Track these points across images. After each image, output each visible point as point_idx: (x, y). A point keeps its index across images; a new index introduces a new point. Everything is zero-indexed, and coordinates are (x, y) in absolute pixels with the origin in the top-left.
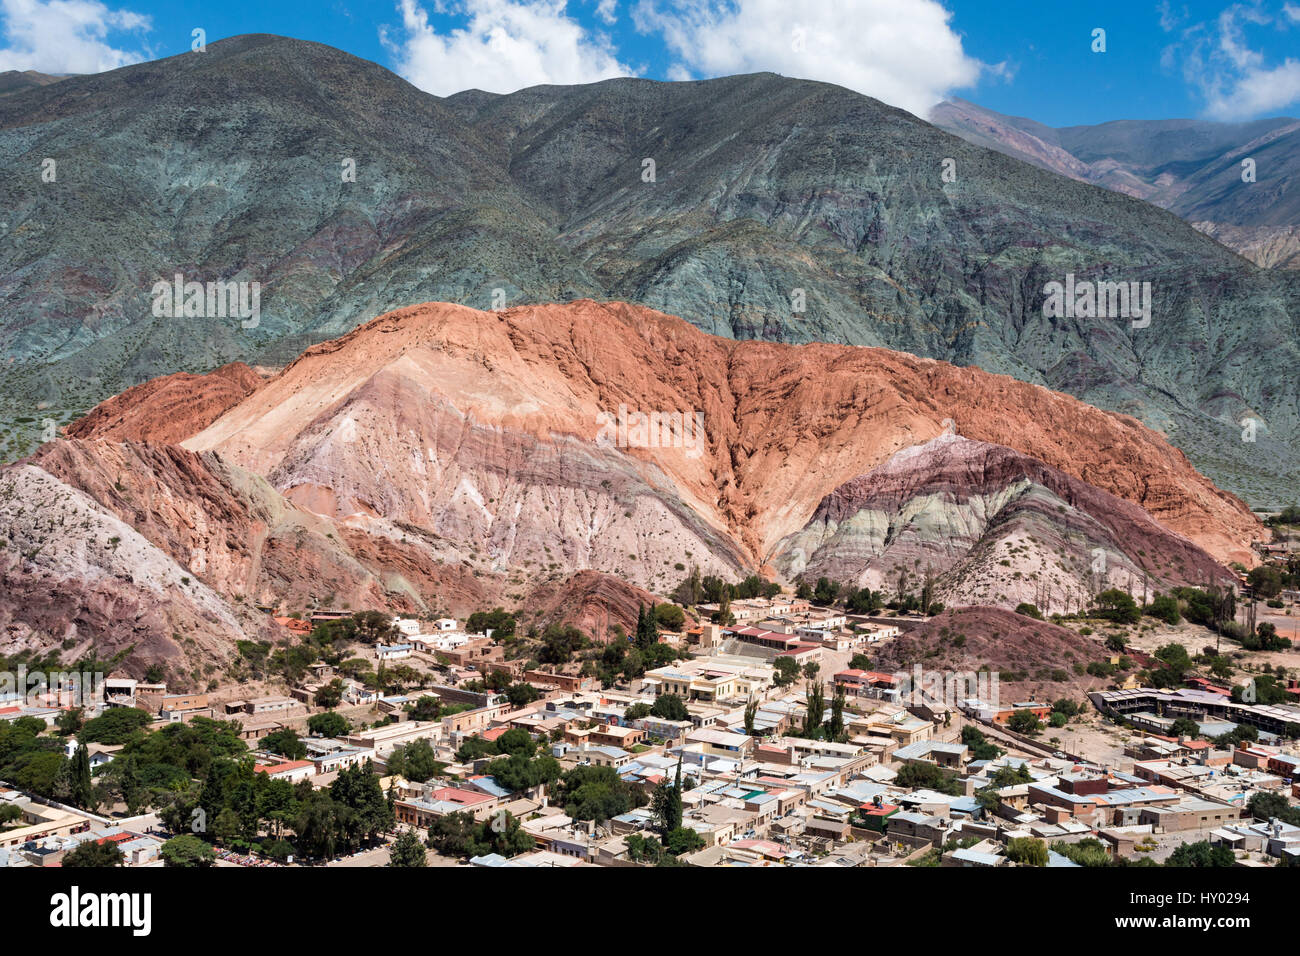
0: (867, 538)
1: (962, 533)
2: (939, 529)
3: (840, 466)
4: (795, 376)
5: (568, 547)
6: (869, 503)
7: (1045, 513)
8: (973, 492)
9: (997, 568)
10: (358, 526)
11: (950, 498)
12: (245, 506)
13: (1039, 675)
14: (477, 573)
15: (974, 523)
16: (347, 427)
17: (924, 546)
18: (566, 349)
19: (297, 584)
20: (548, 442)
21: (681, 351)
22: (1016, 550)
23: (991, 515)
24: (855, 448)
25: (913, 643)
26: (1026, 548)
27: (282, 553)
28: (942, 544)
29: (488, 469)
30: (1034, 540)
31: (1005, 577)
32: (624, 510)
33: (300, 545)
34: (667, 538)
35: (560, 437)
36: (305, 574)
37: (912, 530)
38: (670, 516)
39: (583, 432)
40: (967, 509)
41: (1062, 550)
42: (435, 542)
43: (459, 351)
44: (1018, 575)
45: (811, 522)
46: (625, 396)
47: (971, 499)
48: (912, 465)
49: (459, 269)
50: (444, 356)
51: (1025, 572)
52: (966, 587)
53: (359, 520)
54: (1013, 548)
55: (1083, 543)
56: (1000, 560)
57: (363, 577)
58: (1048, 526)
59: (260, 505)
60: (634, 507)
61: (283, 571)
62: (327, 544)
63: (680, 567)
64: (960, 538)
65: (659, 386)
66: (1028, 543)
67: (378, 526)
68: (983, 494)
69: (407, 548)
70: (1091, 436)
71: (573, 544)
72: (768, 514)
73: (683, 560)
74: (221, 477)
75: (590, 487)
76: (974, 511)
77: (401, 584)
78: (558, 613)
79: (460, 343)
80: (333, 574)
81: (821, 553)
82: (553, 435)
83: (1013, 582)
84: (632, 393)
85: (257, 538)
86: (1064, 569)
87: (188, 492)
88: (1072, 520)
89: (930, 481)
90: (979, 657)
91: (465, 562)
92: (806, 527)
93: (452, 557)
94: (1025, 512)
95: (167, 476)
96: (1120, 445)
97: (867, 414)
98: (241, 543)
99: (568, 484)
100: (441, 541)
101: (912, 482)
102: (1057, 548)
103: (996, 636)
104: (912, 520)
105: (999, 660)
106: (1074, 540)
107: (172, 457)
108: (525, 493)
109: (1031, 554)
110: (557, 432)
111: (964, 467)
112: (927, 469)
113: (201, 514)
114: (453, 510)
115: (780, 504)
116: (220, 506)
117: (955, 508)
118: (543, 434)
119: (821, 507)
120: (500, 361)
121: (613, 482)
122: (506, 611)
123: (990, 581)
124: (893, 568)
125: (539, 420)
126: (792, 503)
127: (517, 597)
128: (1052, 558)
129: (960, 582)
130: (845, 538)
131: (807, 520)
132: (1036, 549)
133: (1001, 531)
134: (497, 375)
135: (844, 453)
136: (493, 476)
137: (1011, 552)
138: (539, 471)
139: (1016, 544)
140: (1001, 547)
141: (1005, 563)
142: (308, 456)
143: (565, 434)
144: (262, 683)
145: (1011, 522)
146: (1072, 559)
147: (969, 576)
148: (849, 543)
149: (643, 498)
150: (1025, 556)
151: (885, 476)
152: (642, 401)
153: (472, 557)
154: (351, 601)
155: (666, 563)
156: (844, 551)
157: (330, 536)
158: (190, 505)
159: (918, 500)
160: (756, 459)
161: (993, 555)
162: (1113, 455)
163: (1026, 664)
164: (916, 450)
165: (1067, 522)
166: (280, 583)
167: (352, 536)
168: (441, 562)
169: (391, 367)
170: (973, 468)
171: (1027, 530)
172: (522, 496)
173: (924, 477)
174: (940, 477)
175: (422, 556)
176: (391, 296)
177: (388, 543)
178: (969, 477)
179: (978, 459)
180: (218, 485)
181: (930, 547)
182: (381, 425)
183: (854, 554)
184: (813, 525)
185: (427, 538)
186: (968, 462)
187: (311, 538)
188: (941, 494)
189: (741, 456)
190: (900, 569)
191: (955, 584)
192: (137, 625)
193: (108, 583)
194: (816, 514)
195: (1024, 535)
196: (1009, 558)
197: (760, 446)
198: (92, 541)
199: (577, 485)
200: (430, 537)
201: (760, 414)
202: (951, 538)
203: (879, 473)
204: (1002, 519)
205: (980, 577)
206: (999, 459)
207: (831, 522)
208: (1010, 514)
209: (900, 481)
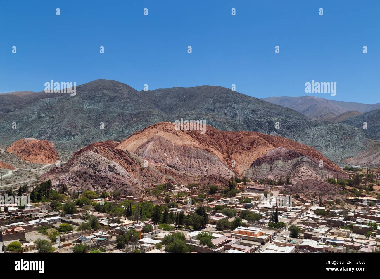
0: (266, 170)
2: (283, 167)
3: (254, 155)
4: (239, 137)
5: (202, 171)
6: (264, 162)
7: (309, 163)
8: (288, 159)
9: (303, 174)
10: (160, 166)
11: (284, 161)
12: (134, 161)
13: (329, 194)
14: (187, 176)
15: (290, 166)
16: (150, 146)
17: (281, 171)
19: (149, 178)
21: (214, 133)
22: (306, 170)
23: (293, 164)
24: (257, 151)
26: (308, 170)
27: (144, 171)
28: (284, 170)
29: (181, 155)
30: (308, 168)
31: (305, 175)
32: (213, 163)
33: (148, 169)
34: (224, 169)
36: (150, 176)
38: (223, 165)
39: (201, 148)
41: (314, 170)
43: (170, 131)
47: (288, 161)
48: (272, 154)
49: (151, 122)
50: (167, 133)
51: (310, 175)
52: (296, 178)
53: (159, 165)
56: (303, 172)
57: (163, 176)
58: (310, 165)
59: (138, 161)
60: (215, 162)
61: (145, 175)
62: (154, 169)
64: (288, 169)
65: (211, 140)
67: (164, 165)
68: (291, 160)
69: (171, 170)
71: (203, 171)
73: (228, 174)
74: (128, 155)
75: (204, 159)
76: (289, 163)
77: (171, 177)
78: (209, 183)
80: (156, 175)
83: (307, 177)
85: (138, 168)
86: (316, 174)
87: (122, 159)
89: (278, 157)
91: (184, 173)
93: (181, 172)
94: (304, 162)
95: (117, 155)
97: (258, 144)
98: (134, 169)
99: (199, 158)
100: (178, 169)
101: (273, 158)
103: (315, 186)
104: (276, 165)
107: (118, 151)
108: (190, 160)
110: (195, 147)
111: (285, 154)
112: (276, 155)
114: (175, 164)
116: (129, 161)
117: (285, 163)
118: (192, 148)
119: (253, 164)
120: (179, 133)
121: (209, 158)
122: (195, 183)
123: (302, 176)
124: (275, 176)
125: (191, 145)
126: (244, 164)
127: (197, 181)
128: (313, 172)
131: (250, 167)
132: (310, 170)
133: (299, 167)
134: (179, 136)
135: (254, 153)
136: (182, 157)
137: (305, 170)
138: (193, 155)
139: (305, 169)
140: (302, 169)
142: (142, 153)
143: (197, 148)
144: (152, 197)
145: (301, 165)
146: (317, 172)
147: (296, 176)
148: (262, 171)
150: (308, 171)
151: (267, 157)
152: (207, 143)
154: (161, 181)
155: (225, 174)
158: (122, 161)
159: (276, 161)
160: (233, 155)
161: (301, 171)
163: (325, 192)
164: (273, 151)
166: (145, 178)
167: (158, 168)
168: (179, 173)
169: (157, 134)
170: (287, 154)
171: (306, 166)
174: (280, 156)
175: (174, 172)
176: (136, 128)
177: (167, 169)
178: (287, 156)
179: (287, 152)
180: (128, 157)
182: (157, 146)
183: (264, 173)
184: (252, 168)
187: (150, 168)
188: (281, 160)
189: (230, 154)
190: (276, 176)
191: (293, 178)
192: (124, 184)
193: (114, 175)
194: (252, 165)
195: (306, 167)
196: (305, 172)
197: (234, 152)
198: (109, 166)
199: (201, 158)
200: (175, 168)
201: (233, 145)
202: (286, 169)
203: (265, 156)
204: (298, 164)
205: (299, 176)
206: (292, 152)
207: (256, 167)
208: (300, 163)
209: (270, 158)
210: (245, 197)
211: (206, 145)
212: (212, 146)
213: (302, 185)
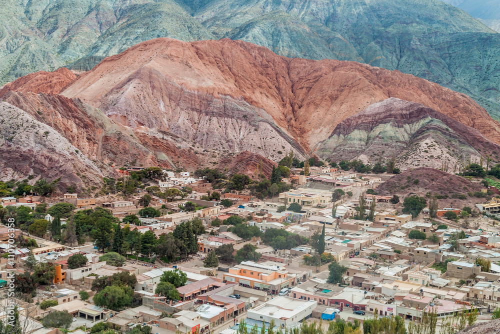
0: (359, 142)
1: (401, 139)
2: (391, 138)
3: (341, 112)
4: (319, 73)
5: (230, 144)
6: (357, 127)
7: (440, 131)
8: (405, 123)
9: (423, 154)
10: (143, 132)
11: (395, 125)
12: (93, 122)
13: (453, 197)
14: (196, 153)
15: (406, 136)
16: (130, 89)
17: (385, 145)
18: (220, 59)
19: (119, 155)
20: (219, 98)
21: (268, 62)
22: (430, 146)
23: (413, 132)
24: (348, 104)
25: (395, 183)
26: (434, 145)
27: (112, 142)
28: (393, 144)
29: (193, 110)
30: (437, 142)
31: (426, 157)
32: (254, 128)
33: (119, 139)
34: (273, 140)
35: (224, 96)
36: (122, 151)
37: (380, 138)
38: (274, 131)
39: (233, 94)
40: (403, 130)
41: (449, 147)
42: (177, 139)
43: (175, 59)
44: (432, 157)
45: (332, 135)
46: (246, 80)
47: (404, 125)
48: (376, 111)
49: (154, 30)
50: (169, 61)
51: (435, 156)
52: (409, 161)
53: (143, 130)
54: (429, 145)
55: (457, 144)
56: (424, 150)
57: (148, 153)
58: (442, 136)
59: (100, 122)
60: (258, 126)
61: (113, 150)
62: (131, 139)
63: (280, 153)
64: (400, 142)
65: (260, 77)
66: (434, 143)
67: (153, 132)
68: (409, 124)
69: (165, 142)
70: (449, 101)
71: (232, 142)
72: (310, 132)
73: (281, 149)
74: (82, 109)
75: (238, 118)
76: (406, 131)
77: (163, 156)
78: (235, 169)
79: (176, 55)
80: (135, 152)
81: (338, 148)
82: (220, 95)
83: (430, 160)
84: (249, 79)
85: (100, 135)
86: (450, 155)
87: (68, 115)
88: (452, 134)
89: (386, 117)
90: (426, 189)
91: (190, 148)
92: (329, 138)
93: (185, 145)
94: (431, 130)
95: (59, 109)
96: (461, 105)
97: (353, 89)
98: (93, 138)
99: (228, 116)
100: (179, 139)
101: (377, 118)
102: (446, 146)
103: (433, 180)
104: (379, 134)
105: (435, 190)
106: (453, 143)
107: (60, 100)
108: (210, 120)
109: (437, 148)
110: (222, 94)
111: (400, 112)
112: (383, 112)
113: (74, 125)
114: (179, 127)
115: (316, 128)
116: (82, 122)
117: (397, 129)
118: (216, 95)
119: (337, 128)
120: (194, 63)
121: (248, 116)
122: (210, 169)
123: (420, 159)
124: (372, 154)
125: (214, 89)
126: (321, 128)
127: (215, 163)
128: (445, 150)
129: (406, 160)
130: (349, 142)
131: (330, 135)
132: (438, 146)
133: (421, 139)
134: (193, 70)
135: (344, 106)
136: (195, 113)
137: (428, 147)
138: (215, 110)
139: (430, 144)
140: (423, 144)
141: (426, 152)
142: (114, 103)
143: (225, 95)
144: (115, 195)
145: (425, 134)
146: (453, 151)
147: (410, 157)
148: (351, 144)
149: (262, 123)
150: (434, 149)
151: (365, 116)
152: (253, 83)
153: (193, 146)
154: (143, 163)
155: (274, 151)
156: (349, 147)
157: (132, 136)
158: (70, 121)
159: (381, 126)
160: (303, 109)
161: (420, 148)
162: (458, 109)
163: (447, 192)
164: (378, 104)
165: (450, 135)
166: (111, 155)
167: (141, 136)
168: (180, 148)
169: (146, 65)
170: (404, 112)
171: (433, 138)
172: (209, 121)
173: (382, 116)
174: (391, 116)
175: (171, 145)
176: (124, 42)
177: (157, 139)
178: (402, 116)
179: (406, 108)
180: (80, 112)
181: (388, 145)
182: (145, 90)
183: (353, 149)
184: (333, 136)
185: (173, 137)
186: (402, 109)
187: (124, 136)
188: (391, 123)
189: (296, 107)
190: (375, 155)
191: (404, 160)
192: (61, 169)
193: (45, 152)
194: (334, 133)
195: (432, 140)
196: (427, 149)
197: (305, 103)
198: (37, 133)
199: (232, 117)
200: (174, 137)
201: (304, 89)
202: (397, 142)
203: (362, 114)
204: (420, 133)
205: (415, 157)
206: (416, 108)
207: (341, 135)
208: (424, 131)
209: (371, 118)
210: (294, 199)
211: (250, 87)
212: (261, 90)
213: (409, 178)
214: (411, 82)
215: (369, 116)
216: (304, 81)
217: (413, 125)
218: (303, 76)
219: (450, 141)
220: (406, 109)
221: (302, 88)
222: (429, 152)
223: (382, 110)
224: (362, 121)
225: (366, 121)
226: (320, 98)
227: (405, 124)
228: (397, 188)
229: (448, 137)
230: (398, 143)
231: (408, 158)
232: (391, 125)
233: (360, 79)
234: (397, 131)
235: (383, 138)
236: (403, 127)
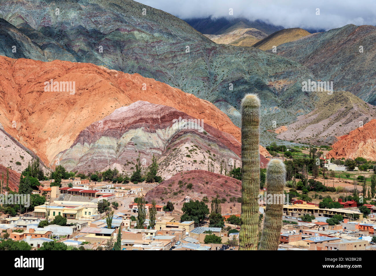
0: (108, 150)
1: (155, 146)
2: (145, 144)
3: (82, 118)
6: (104, 134)
7: (198, 134)
8: (157, 127)
9: (185, 158)
11: (147, 130)
13: (231, 201)
15: (160, 142)
17: (140, 152)
22: (191, 151)
23: (167, 138)
24: (90, 109)
25: (165, 189)
26: (196, 150)
28: (147, 151)
30: (197, 147)
31: (189, 162)
34: (9, 150)
37: (132, 145)
40: (156, 135)
41: (209, 151)
44: (195, 161)
45: (75, 144)
48: (124, 115)
51: (198, 160)
52: (170, 167)
54: (190, 149)
55: (217, 148)
56: (185, 155)
58: (201, 141)
63: (19, 164)
64: (155, 148)
68: (161, 129)
70: (194, 107)
72: (47, 142)
73: (19, 160)
76: (159, 136)
81: (84, 158)
83: (194, 165)
86: (212, 160)
88: (211, 138)
89: (135, 122)
90: (201, 193)
92: (72, 147)
94: (189, 134)
96: (207, 112)
97: (94, 92)
101: (125, 123)
102: (207, 151)
103: (207, 183)
104: (131, 140)
105: (211, 194)
106: (213, 147)
109: (199, 153)
111: (151, 116)
112: (132, 117)
115: (53, 137)
117: (150, 134)
119: (80, 136)
123: (183, 164)
124: (126, 163)
126: (60, 137)
128: (207, 155)
129: (167, 166)
130: (97, 150)
131: (72, 143)
132: (200, 151)
133: (179, 144)
135: (85, 111)
137: (189, 151)
139: (191, 148)
140: (184, 148)
141: (188, 156)
145: (183, 139)
146: (214, 155)
147: (171, 163)
148: (99, 152)
150: (196, 153)
151: (112, 121)
155: (11, 162)
156: (98, 156)
159: (132, 131)
160: (34, 116)
161: (181, 153)
162: (205, 115)
163: (224, 196)
164: (125, 108)
165: (209, 139)
170: (155, 116)
171: (192, 142)
173: (131, 121)
174: (141, 120)
178: (155, 120)
181: (142, 152)
183: (102, 158)
184: (77, 145)
186: (152, 113)
188: (142, 128)
189: (26, 113)
190: (130, 163)
191: (164, 167)
194: (77, 140)
195: (192, 144)
196: (189, 154)
197: (37, 109)
201: (34, 93)
202: (151, 148)
203: (108, 119)
204: (177, 138)
205: (177, 163)
206: (167, 112)
207: (85, 143)
208: (181, 135)
209: (119, 123)
210: (54, 213)
213: (180, 182)
214: (153, 86)
215: (116, 121)
216: (33, 84)
217: (165, 130)
218: (32, 79)
219: (209, 145)
220: (157, 113)
221: (32, 92)
222: (191, 157)
223: (131, 114)
224: (109, 127)
225: (114, 127)
226: (56, 103)
227: (157, 129)
228: (169, 194)
229: (207, 141)
230: (152, 150)
231: (169, 164)
232: (143, 130)
233: (101, 81)
234: (150, 137)
235: (136, 144)
236: (155, 132)
